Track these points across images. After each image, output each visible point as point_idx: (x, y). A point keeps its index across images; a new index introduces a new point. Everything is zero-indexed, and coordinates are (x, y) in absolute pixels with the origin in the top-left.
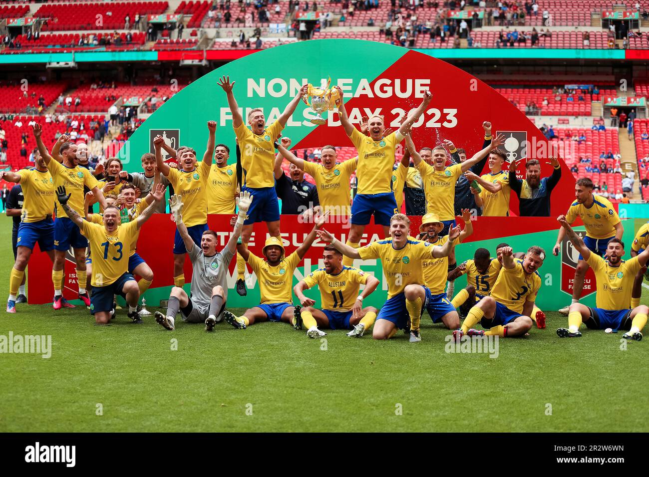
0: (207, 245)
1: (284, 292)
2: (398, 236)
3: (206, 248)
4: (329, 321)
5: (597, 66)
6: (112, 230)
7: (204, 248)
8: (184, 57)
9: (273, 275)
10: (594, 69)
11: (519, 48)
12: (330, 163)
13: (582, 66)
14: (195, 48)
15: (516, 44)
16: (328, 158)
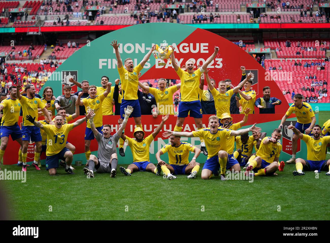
0: (106, 133)
1: (146, 156)
2: (214, 127)
3: (106, 134)
4: (175, 170)
5: (244, 32)
6: (60, 127)
7: (105, 134)
8: (29, 31)
9: (139, 147)
10: (243, 34)
11: (204, 23)
12: (163, 88)
13: (236, 32)
14: (34, 25)
15: (202, 22)
16: (162, 85)
